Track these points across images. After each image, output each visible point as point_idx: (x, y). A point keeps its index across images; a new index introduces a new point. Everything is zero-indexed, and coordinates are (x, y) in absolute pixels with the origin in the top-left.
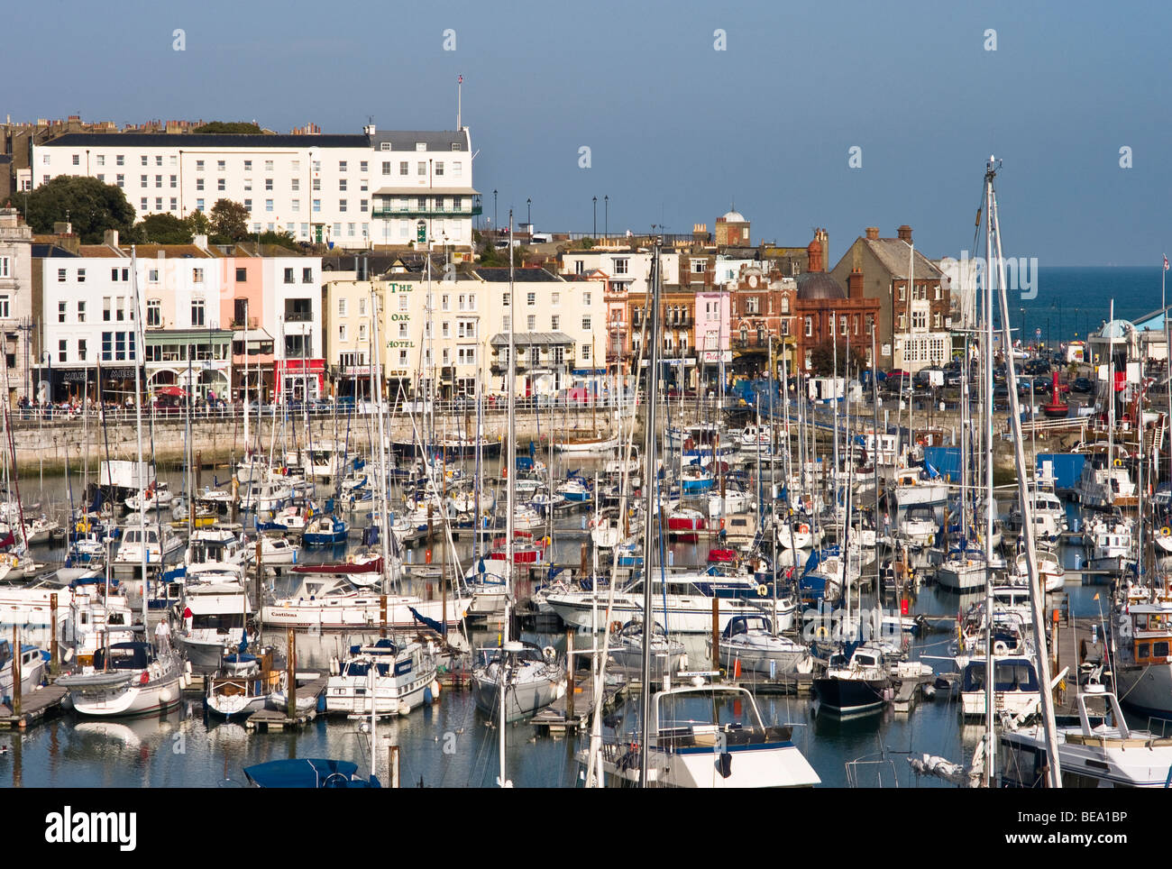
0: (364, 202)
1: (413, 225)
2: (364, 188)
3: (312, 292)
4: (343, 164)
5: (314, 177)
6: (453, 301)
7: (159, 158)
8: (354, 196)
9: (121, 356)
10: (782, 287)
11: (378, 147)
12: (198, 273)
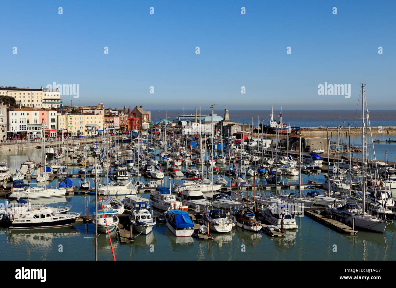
0: (41, 100)
1: (50, 105)
2: (41, 98)
3: (55, 117)
4: (37, 94)
5: (32, 96)
6: (79, 119)
7: (3, 92)
8: (40, 99)
9: (23, 130)
10: (126, 116)
11: (44, 91)
12: (36, 114)
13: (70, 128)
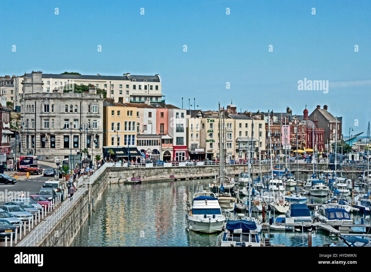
4: (121, 85)
5: (111, 90)
9: (129, 144)
10: (303, 124)
12: (150, 114)
13: (208, 144)
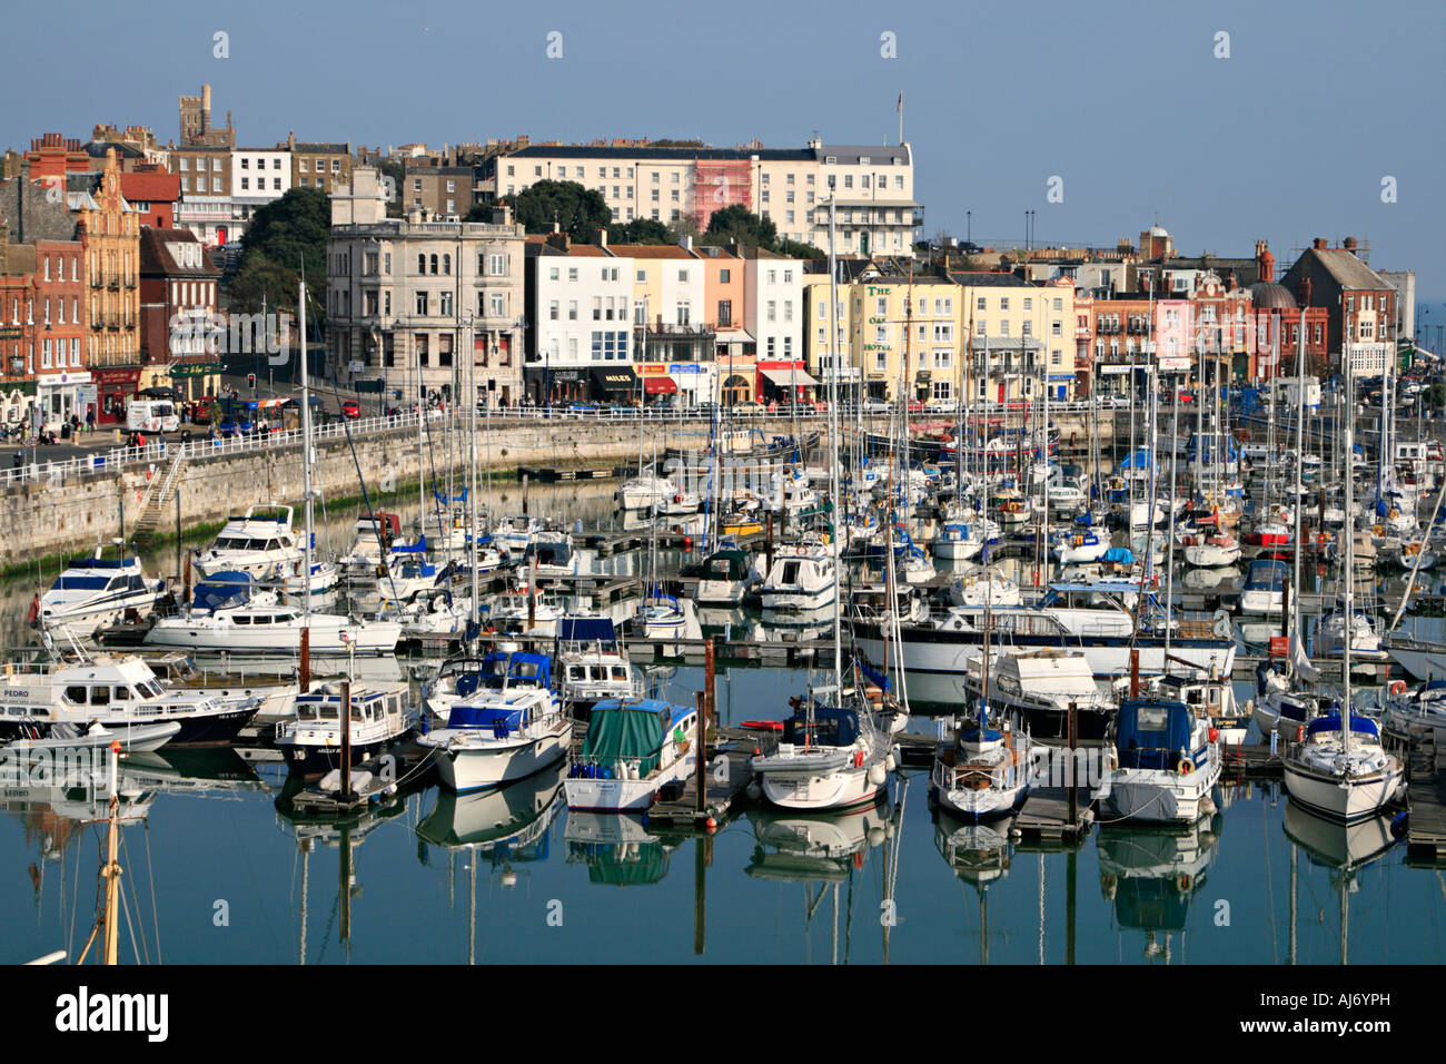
0: (810, 213)
1: (857, 236)
2: (811, 201)
4: (791, 177)
5: (762, 189)
7: (617, 170)
8: (802, 205)
9: (609, 356)
10: (1238, 296)
11: (824, 161)
12: (683, 276)
13: (874, 354)
